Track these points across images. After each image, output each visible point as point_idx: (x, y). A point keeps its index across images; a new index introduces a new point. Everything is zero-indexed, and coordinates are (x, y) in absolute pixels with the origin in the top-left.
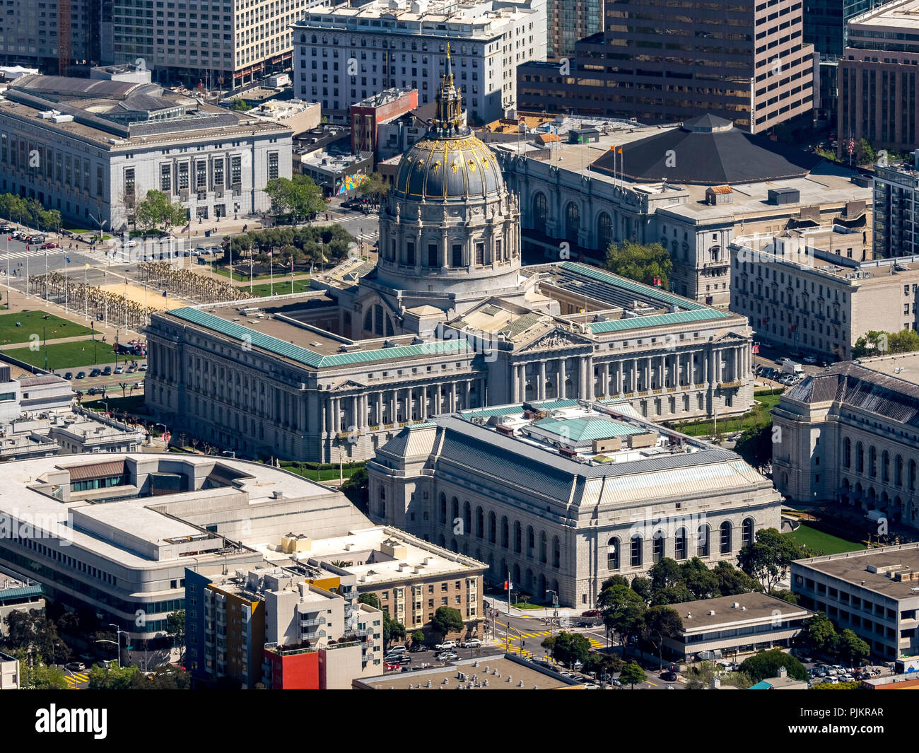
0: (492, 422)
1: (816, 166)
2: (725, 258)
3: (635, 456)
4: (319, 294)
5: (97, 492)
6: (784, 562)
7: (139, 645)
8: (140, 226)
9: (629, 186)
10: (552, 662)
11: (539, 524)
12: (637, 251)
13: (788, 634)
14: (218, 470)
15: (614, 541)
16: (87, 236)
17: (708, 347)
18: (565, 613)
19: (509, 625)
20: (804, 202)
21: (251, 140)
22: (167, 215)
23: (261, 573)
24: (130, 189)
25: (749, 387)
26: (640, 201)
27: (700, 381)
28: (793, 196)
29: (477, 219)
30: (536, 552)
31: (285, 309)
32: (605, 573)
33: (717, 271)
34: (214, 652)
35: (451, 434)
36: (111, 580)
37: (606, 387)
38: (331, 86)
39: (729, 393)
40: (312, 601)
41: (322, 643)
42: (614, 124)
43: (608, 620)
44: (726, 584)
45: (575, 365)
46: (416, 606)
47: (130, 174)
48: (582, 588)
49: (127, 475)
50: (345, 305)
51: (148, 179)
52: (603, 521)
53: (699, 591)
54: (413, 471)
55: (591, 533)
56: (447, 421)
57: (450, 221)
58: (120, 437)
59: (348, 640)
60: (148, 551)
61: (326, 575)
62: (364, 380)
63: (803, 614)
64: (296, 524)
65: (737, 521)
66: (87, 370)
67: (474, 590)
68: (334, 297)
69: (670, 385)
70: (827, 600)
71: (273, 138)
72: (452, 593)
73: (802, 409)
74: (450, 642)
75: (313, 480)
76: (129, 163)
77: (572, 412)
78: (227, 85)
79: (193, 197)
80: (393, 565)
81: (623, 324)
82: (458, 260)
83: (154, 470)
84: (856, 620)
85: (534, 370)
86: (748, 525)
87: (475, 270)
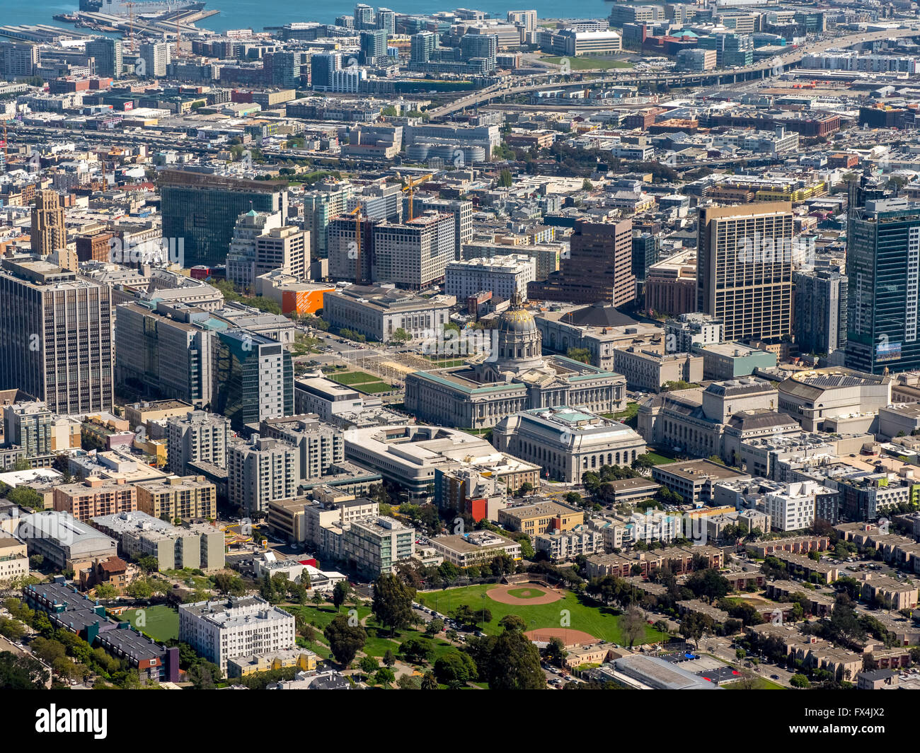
0: (538, 414)
1: (641, 320)
2: (612, 354)
3: (592, 427)
4: (467, 367)
5: (396, 440)
6: (647, 466)
7: (416, 496)
8: (394, 341)
9: (575, 327)
10: (566, 503)
11: (558, 452)
12: (578, 351)
13: (652, 493)
14: (440, 431)
15: (585, 458)
16: (375, 344)
17: (611, 387)
18: (568, 484)
19: (550, 489)
20: (639, 333)
21: (434, 310)
22: (404, 337)
23: (463, 470)
24: (390, 327)
25: (625, 400)
26: (579, 333)
27: (607, 399)
28: (634, 331)
29: (527, 340)
30: (557, 461)
31: (456, 372)
32: (582, 470)
33: (608, 358)
34: (445, 499)
35: (524, 419)
36: (406, 473)
37: (574, 401)
38: (459, 290)
39: (618, 404)
40: (482, 480)
41: (486, 496)
42: (564, 304)
43: (586, 487)
44: (628, 475)
45: (563, 393)
46: (515, 482)
47: (390, 322)
48: (574, 475)
49: (407, 433)
50: (477, 370)
51: (397, 324)
52: (582, 451)
53: (618, 477)
54: (510, 432)
55: (577, 455)
56: (522, 414)
57: (517, 341)
58: (400, 419)
59: (496, 495)
60: (419, 462)
61: (486, 471)
62: (487, 399)
63: (657, 486)
64: (470, 451)
65: (630, 451)
66: (382, 394)
67: (536, 476)
68: (473, 368)
69: (597, 400)
70: (666, 481)
71: (442, 309)
72: (528, 477)
73: (649, 410)
74: (528, 495)
75: (473, 434)
76: (390, 318)
77: (567, 411)
78: (419, 289)
79: (413, 330)
80: (507, 467)
81: (580, 378)
82: (520, 355)
83: (416, 431)
84: (677, 488)
85: (549, 395)
86: (634, 452)
87: (526, 358)
